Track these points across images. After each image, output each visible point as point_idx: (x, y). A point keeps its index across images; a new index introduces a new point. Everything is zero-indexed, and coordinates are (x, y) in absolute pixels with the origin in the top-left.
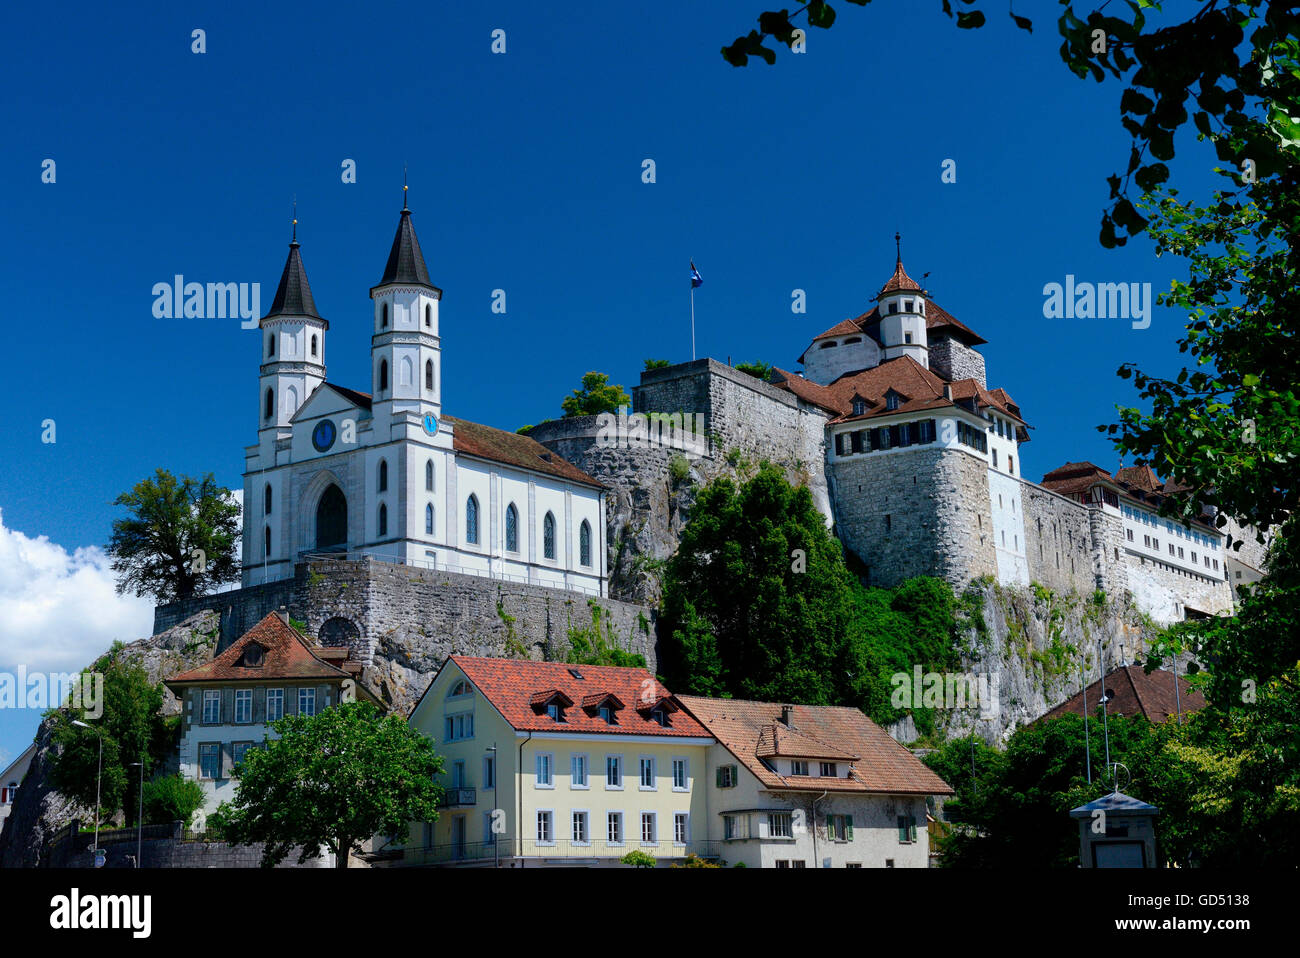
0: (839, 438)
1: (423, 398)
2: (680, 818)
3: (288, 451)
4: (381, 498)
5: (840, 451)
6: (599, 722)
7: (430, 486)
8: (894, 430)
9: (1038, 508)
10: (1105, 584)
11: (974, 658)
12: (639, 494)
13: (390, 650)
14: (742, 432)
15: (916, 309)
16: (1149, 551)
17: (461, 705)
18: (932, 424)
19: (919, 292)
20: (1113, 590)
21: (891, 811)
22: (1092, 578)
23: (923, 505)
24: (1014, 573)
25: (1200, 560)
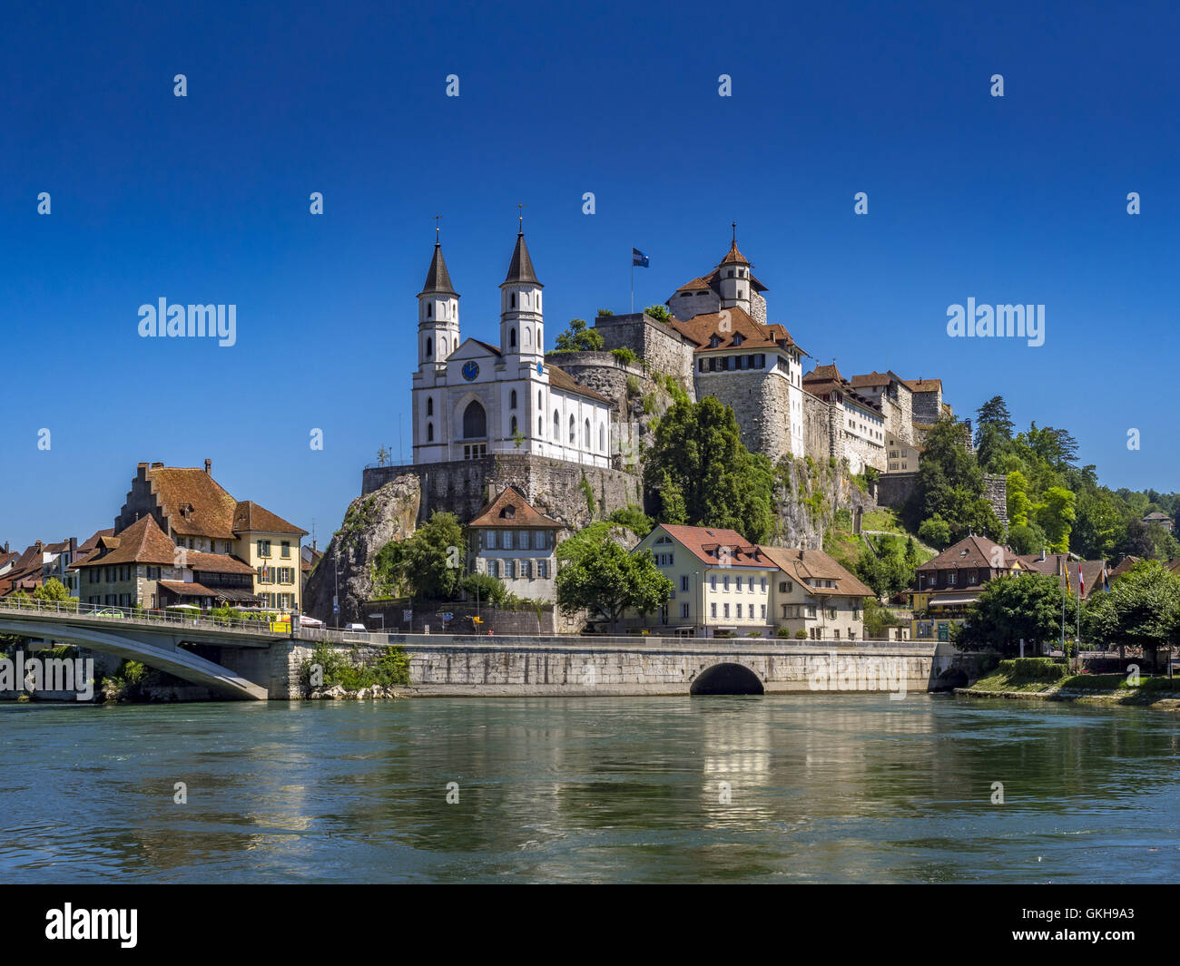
0: (702, 361)
1: (537, 353)
2: (763, 607)
3: (443, 378)
4: (513, 412)
5: (701, 370)
7: (540, 408)
9: (809, 407)
10: (835, 454)
11: (784, 504)
13: (539, 504)
14: (658, 360)
15: (745, 277)
16: (850, 430)
17: (665, 548)
18: (763, 356)
19: (749, 265)
20: (838, 457)
21: (850, 604)
22: (828, 450)
23: (754, 406)
24: (798, 450)
25: (874, 434)
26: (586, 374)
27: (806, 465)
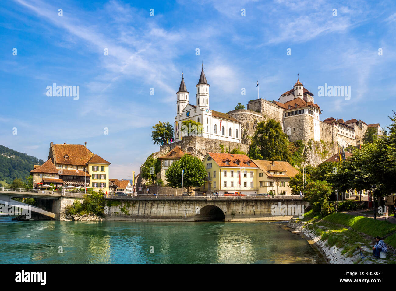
0: (286, 114)
1: (206, 106)
2: (251, 183)
3: (182, 117)
5: (286, 116)
6: (236, 164)
7: (207, 123)
8: (296, 112)
9: (322, 126)
10: (334, 140)
11: (310, 154)
12: (248, 124)
13: (199, 152)
14: (267, 112)
16: (342, 134)
17: (209, 162)
18: (303, 110)
22: (332, 139)
23: (301, 126)
24: (317, 138)
25: (351, 136)
26: (239, 116)
27: (320, 143)
